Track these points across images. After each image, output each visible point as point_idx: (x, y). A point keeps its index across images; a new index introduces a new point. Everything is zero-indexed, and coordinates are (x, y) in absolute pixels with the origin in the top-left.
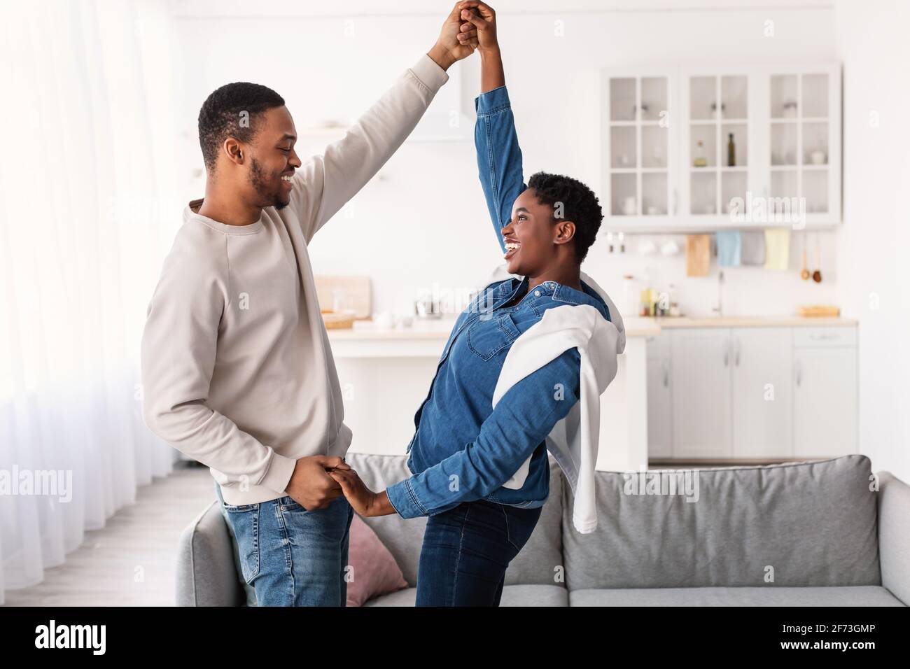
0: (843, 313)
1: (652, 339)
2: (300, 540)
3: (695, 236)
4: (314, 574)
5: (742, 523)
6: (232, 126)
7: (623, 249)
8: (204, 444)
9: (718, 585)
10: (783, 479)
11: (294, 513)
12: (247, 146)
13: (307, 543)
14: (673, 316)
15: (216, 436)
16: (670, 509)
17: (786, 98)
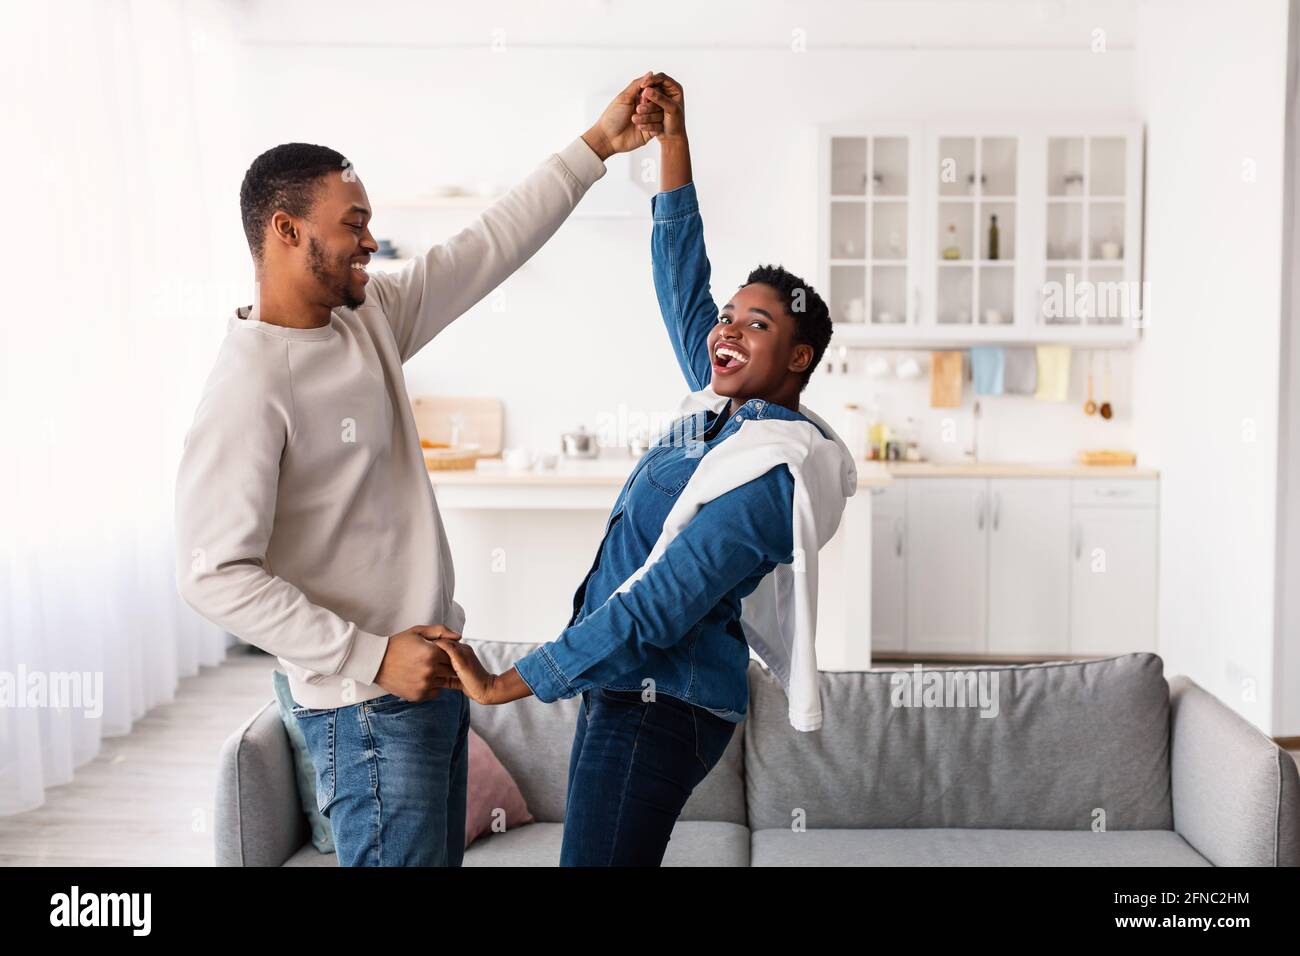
0: (1140, 462)
1: (882, 491)
2: (389, 752)
3: (943, 352)
4: (408, 797)
5: (988, 743)
6: (282, 196)
7: (845, 368)
8: (261, 617)
9: (953, 826)
10: (1044, 685)
11: (382, 716)
12: (303, 222)
13: (400, 755)
14: (911, 461)
15: (277, 606)
16: (890, 721)
17: (1069, 168)
